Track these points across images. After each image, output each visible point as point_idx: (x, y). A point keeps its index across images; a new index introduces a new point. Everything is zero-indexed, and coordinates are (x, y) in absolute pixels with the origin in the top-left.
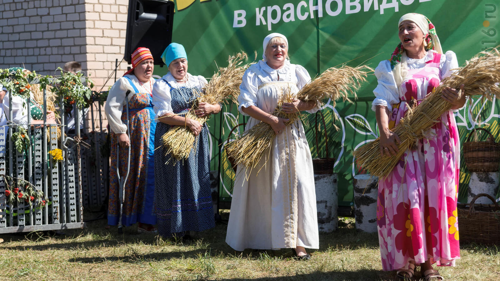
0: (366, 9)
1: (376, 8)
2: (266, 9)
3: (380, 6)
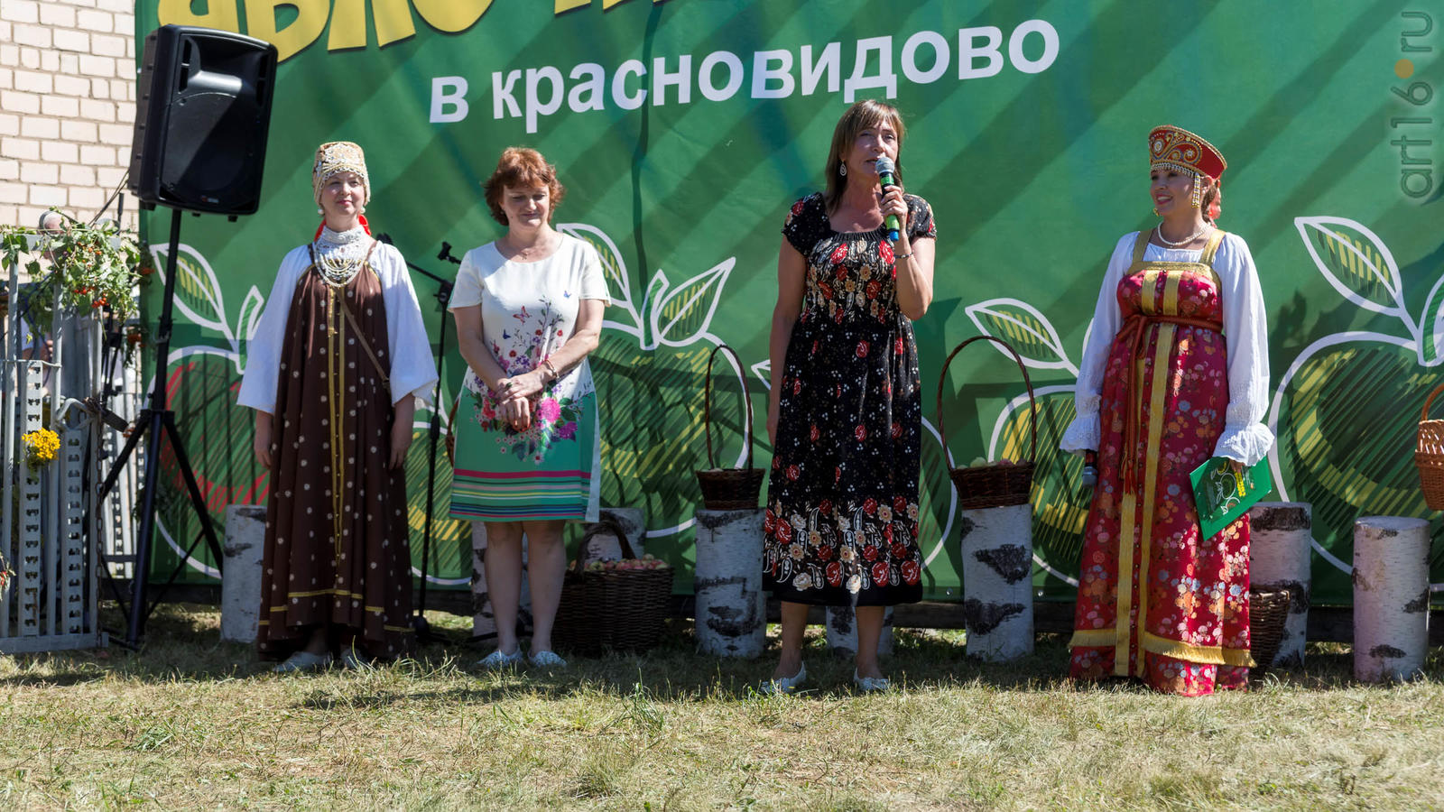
0: (808, 88)
1: (833, 86)
2: (524, 75)
3: (846, 81)
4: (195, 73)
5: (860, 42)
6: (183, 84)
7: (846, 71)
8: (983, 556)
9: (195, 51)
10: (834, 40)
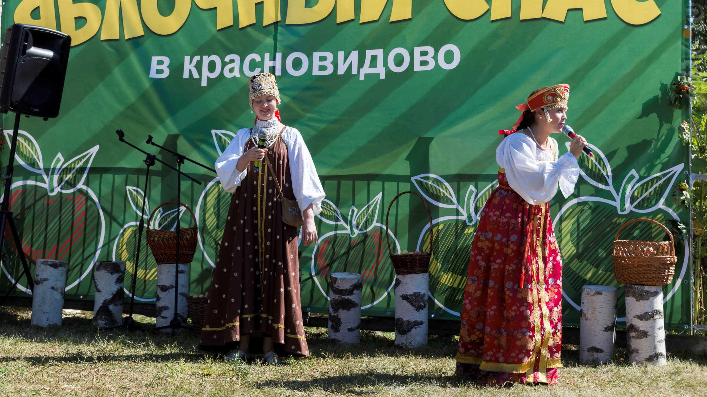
0: (341, 71)
1: (354, 71)
2: (201, 58)
3: (361, 69)
4: (30, 47)
5: (367, 51)
6: (24, 52)
7: (361, 64)
8: (405, 297)
9: (30, 37)
10: (355, 50)
